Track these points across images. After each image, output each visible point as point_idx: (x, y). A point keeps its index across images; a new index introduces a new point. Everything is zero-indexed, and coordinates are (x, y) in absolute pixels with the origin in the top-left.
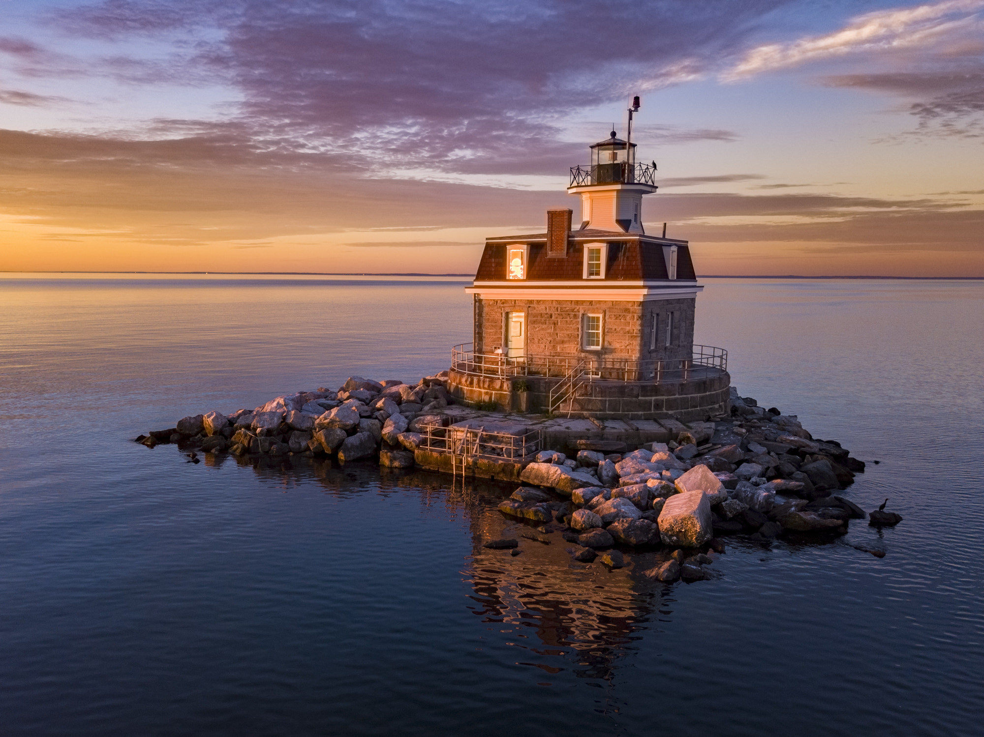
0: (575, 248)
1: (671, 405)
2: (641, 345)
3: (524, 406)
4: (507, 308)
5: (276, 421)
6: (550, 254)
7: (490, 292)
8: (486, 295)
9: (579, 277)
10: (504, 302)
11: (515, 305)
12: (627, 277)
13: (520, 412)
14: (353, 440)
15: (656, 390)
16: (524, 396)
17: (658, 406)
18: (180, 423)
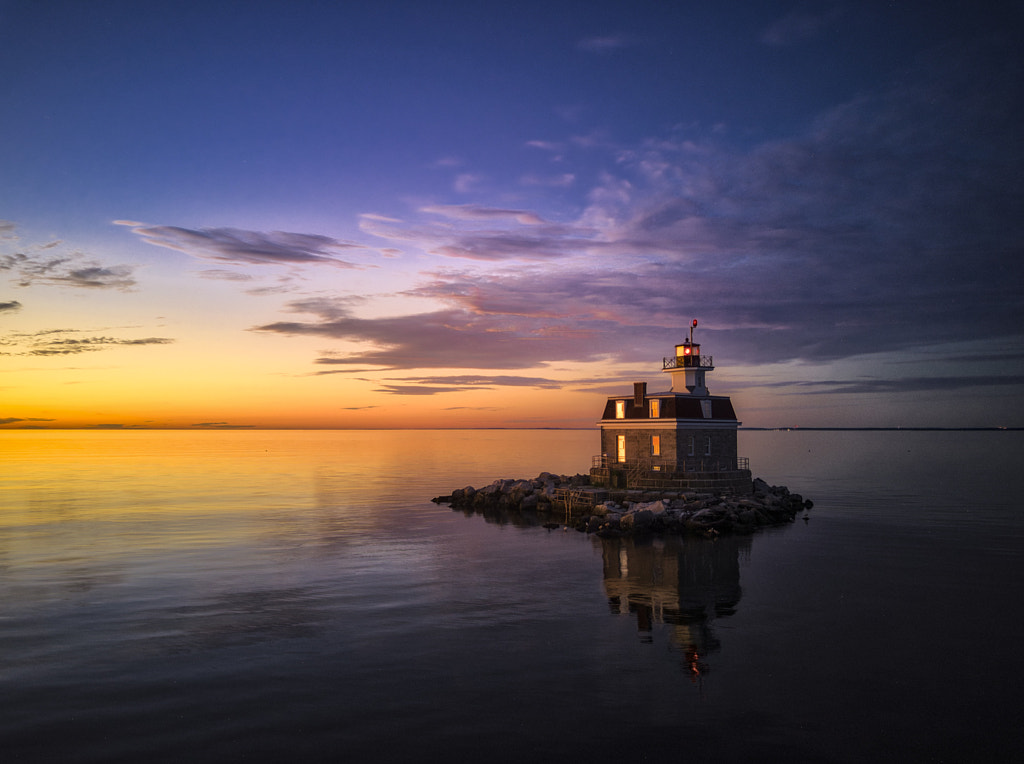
0: (646, 403)
1: (692, 484)
2: (677, 453)
3: (616, 485)
4: (616, 433)
5: (495, 489)
6: (636, 405)
7: (609, 426)
8: (607, 426)
9: (648, 417)
10: (615, 430)
11: (620, 432)
12: (669, 417)
13: (614, 487)
14: (526, 499)
15: (682, 476)
16: (616, 479)
17: (685, 484)
18: (454, 493)
